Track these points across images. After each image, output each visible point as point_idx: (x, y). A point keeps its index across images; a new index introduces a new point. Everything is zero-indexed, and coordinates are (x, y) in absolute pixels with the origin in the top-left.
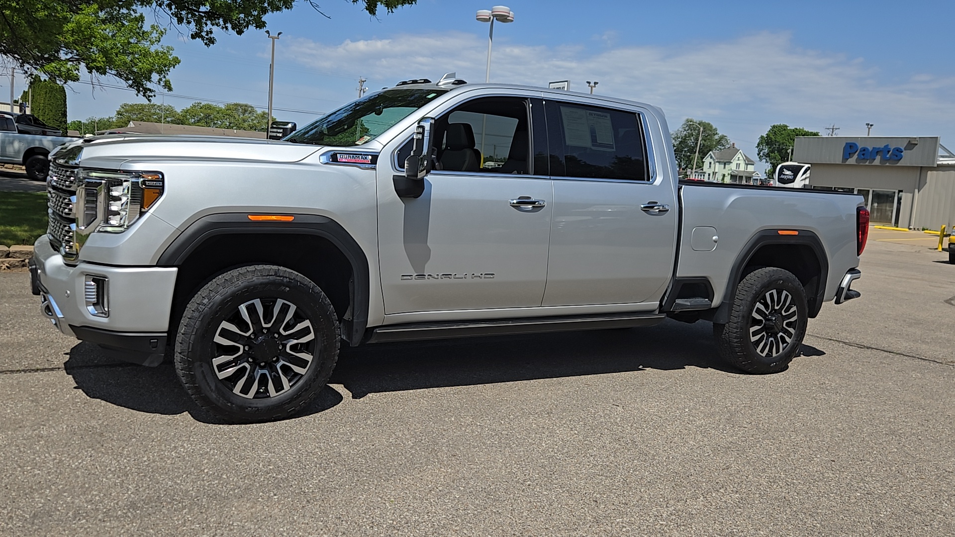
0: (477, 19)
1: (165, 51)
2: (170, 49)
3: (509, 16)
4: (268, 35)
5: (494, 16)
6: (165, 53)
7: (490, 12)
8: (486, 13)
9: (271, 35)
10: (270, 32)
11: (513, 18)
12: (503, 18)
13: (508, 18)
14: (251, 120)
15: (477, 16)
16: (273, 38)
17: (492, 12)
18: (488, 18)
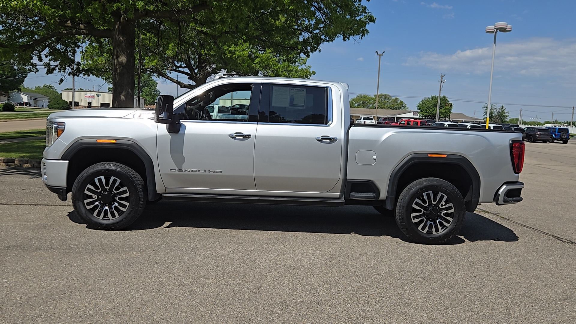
0: (486, 32)
1: (307, 68)
2: (309, 67)
3: (507, 28)
4: (377, 54)
5: (497, 29)
6: (307, 69)
7: (494, 26)
8: (491, 28)
9: (378, 54)
10: (378, 52)
11: (511, 29)
12: (504, 30)
13: (507, 29)
14: (388, 103)
15: (486, 30)
16: (380, 55)
17: (495, 27)
18: (493, 30)
